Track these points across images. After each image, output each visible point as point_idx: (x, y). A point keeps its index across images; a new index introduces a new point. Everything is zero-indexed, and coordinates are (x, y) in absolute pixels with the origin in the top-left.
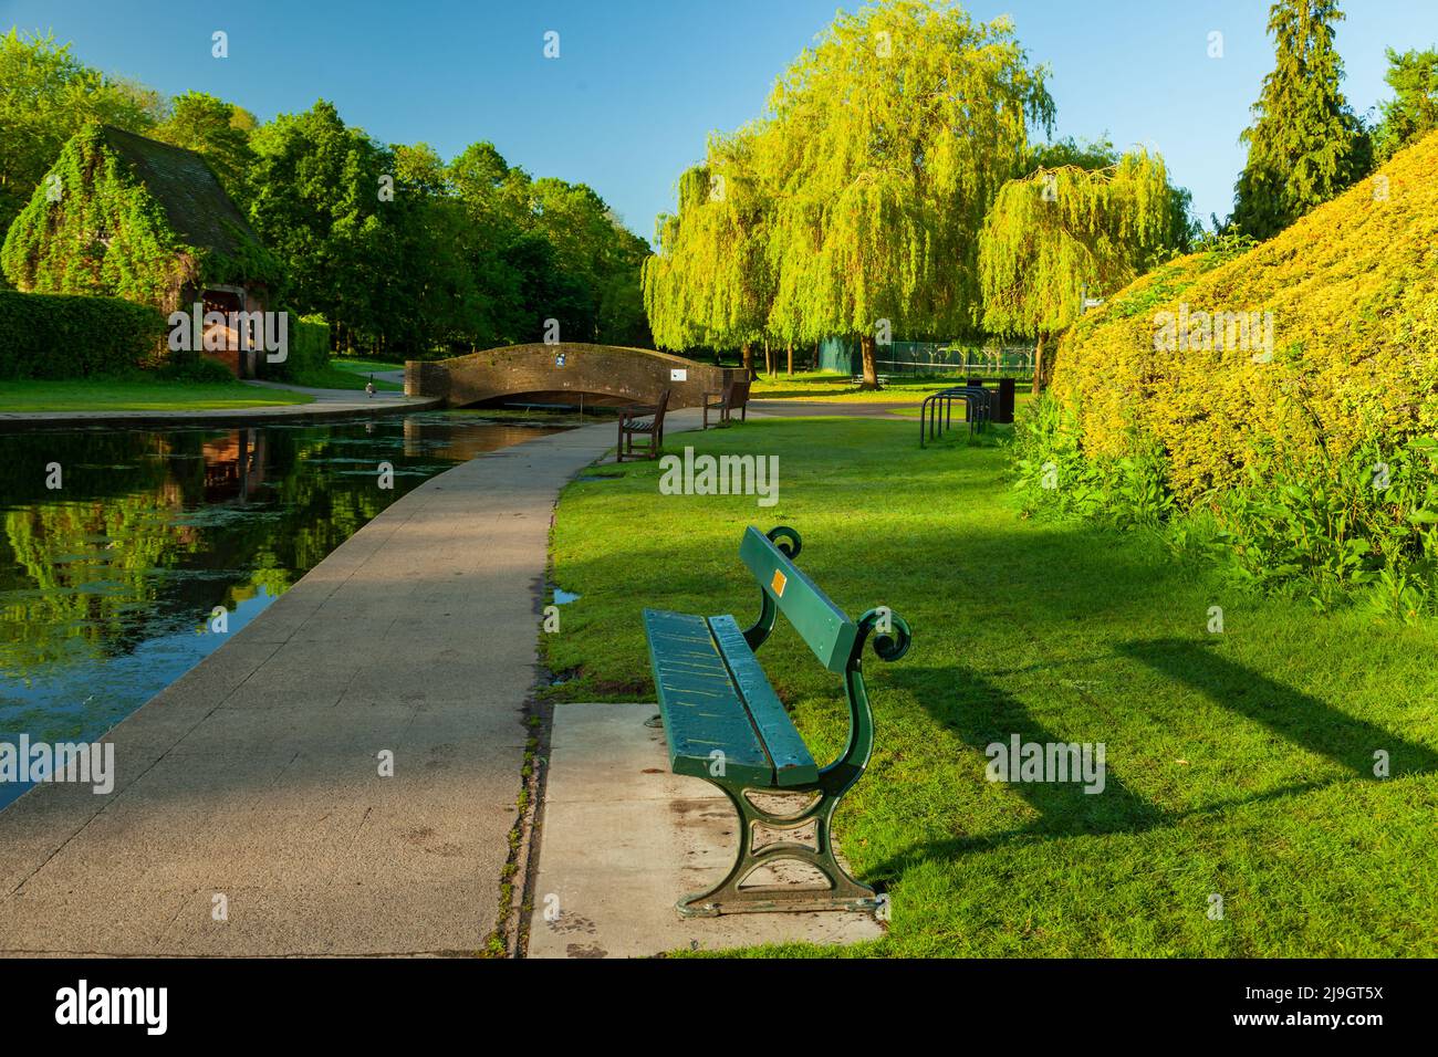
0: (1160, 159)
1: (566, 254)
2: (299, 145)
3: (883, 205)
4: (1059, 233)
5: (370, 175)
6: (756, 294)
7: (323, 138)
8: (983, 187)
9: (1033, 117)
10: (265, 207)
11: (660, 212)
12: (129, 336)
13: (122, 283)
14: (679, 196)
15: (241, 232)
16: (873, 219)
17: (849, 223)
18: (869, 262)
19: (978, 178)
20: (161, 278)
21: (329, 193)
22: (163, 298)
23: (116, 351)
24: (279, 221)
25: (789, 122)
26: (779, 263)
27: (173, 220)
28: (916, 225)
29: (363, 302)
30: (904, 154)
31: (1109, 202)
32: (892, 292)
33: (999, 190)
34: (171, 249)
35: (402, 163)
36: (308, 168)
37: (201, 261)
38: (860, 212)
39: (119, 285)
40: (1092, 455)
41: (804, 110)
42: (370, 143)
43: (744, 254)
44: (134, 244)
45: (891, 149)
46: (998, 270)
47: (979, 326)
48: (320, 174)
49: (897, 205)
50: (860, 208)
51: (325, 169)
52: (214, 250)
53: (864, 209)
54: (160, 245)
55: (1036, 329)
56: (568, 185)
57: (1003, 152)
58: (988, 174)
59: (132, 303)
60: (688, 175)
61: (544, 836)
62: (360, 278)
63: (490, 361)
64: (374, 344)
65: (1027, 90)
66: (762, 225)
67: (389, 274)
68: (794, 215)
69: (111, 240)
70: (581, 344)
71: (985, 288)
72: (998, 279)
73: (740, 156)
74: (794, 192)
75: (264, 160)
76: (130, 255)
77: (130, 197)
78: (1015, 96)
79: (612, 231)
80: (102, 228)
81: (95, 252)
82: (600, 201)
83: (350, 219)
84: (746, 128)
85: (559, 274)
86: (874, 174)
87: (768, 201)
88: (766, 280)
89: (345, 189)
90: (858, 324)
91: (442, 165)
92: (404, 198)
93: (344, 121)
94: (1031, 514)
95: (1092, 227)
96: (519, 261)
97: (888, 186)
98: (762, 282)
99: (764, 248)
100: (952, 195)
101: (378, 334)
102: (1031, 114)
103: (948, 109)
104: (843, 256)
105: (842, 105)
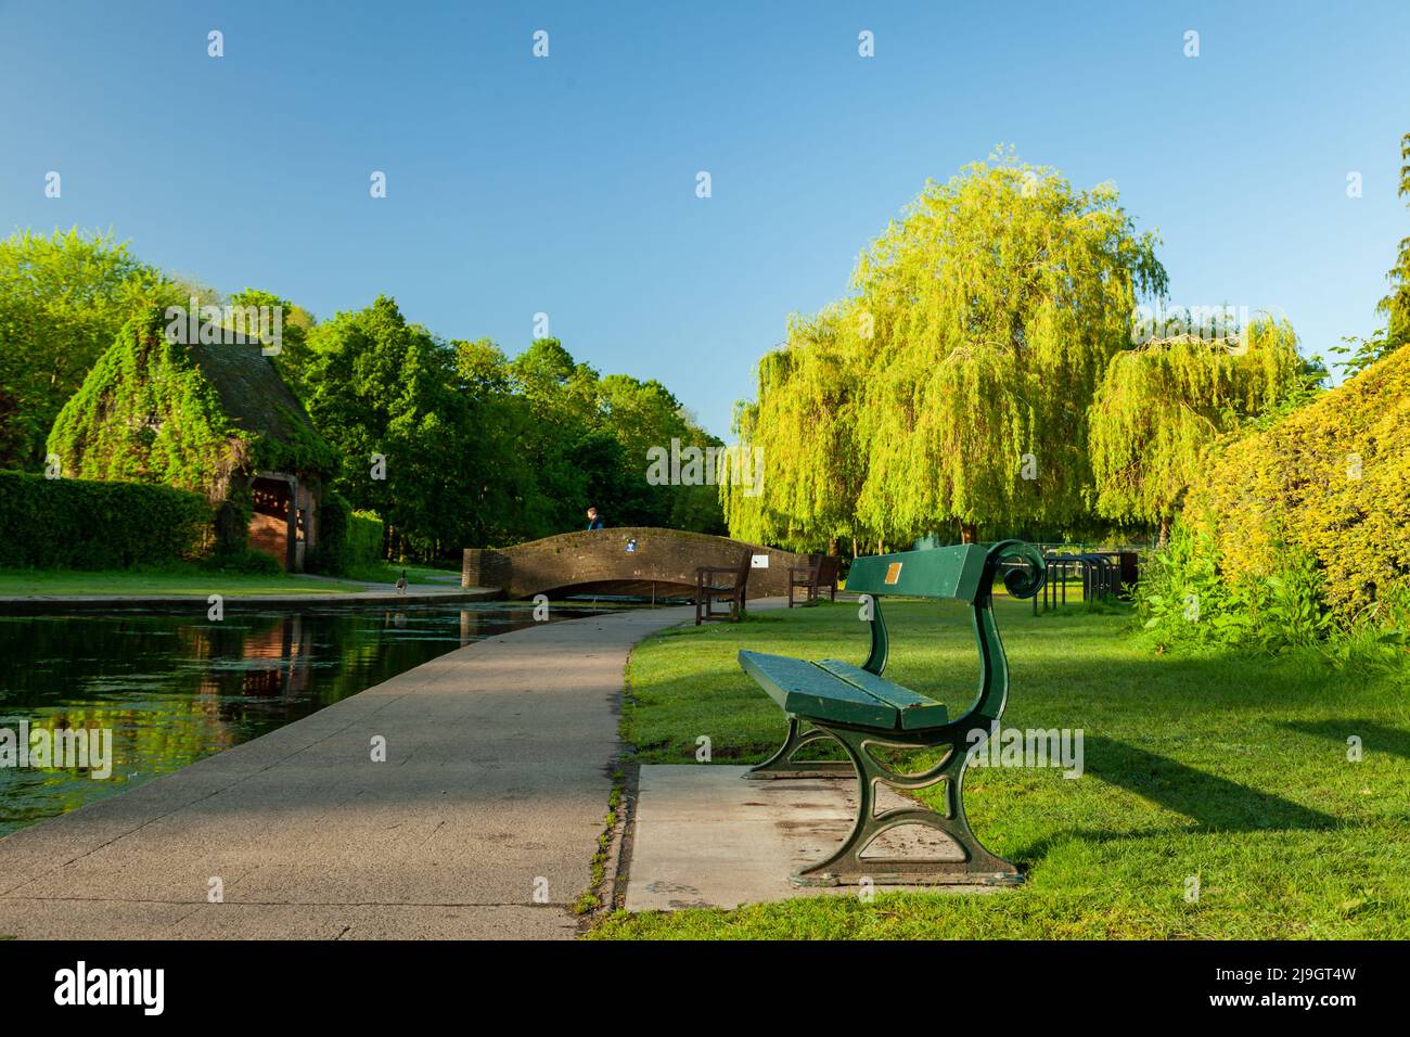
0: (1288, 326)
1: (636, 454)
2: (358, 342)
3: (981, 380)
4: (1179, 408)
5: (430, 371)
6: (843, 480)
7: (382, 335)
8: (1092, 362)
9: (1144, 288)
10: (319, 406)
11: (739, 400)
12: (175, 525)
13: (170, 470)
14: (759, 382)
15: (295, 418)
16: (970, 395)
17: (943, 399)
18: (968, 441)
19: (1085, 351)
20: (211, 465)
21: (386, 389)
22: (211, 485)
23: (160, 542)
24: (333, 420)
25: (876, 298)
26: (868, 445)
27: (227, 404)
28: (1018, 401)
29: (418, 505)
30: (1003, 327)
31: (1234, 373)
32: (994, 474)
33: (1108, 364)
34: (222, 433)
35: (464, 359)
36: (366, 365)
37: (252, 445)
38: (956, 388)
39: (166, 472)
40: (1233, 578)
41: (892, 285)
42: (431, 339)
43: (830, 437)
44: (185, 429)
45: (987, 323)
46: (1111, 448)
47: (1093, 510)
48: (378, 371)
49: (996, 380)
50: (956, 384)
51: (384, 365)
52: (266, 435)
53: (960, 385)
54: (213, 429)
55: (1158, 513)
56: (638, 382)
57: (1110, 323)
58: (1096, 346)
59: (179, 490)
60: (768, 359)
61: (637, 840)
62: (417, 479)
63: (554, 548)
64: (428, 550)
65: (1136, 258)
66: (849, 406)
67: (447, 474)
68: (884, 392)
69: (161, 426)
70: (653, 529)
71: (1097, 468)
72: (1112, 459)
73: (824, 337)
74: (883, 370)
75: (320, 357)
76: (180, 441)
77: (184, 381)
78: (1122, 265)
79: (684, 429)
80: (153, 414)
81: (145, 438)
82: (671, 399)
83: (408, 417)
84: (829, 309)
85: (628, 476)
86: (971, 348)
87: (854, 380)
88: (855, 464)
89: (403, 386)
90: (957, 508)
91: (505, 360)
92: (464, 395)
93: (405, 317)
94: (1166, 648)
95: (1215, 400)
96: (585, 462)
97: (985, 361)
98: (850, 467)
99: (851, 429)
100: (1057, 369)
101: (433, 539)
102: (1141, 284)
103: (1049, 279)
104: (938, 436)
105: (933, 278)
